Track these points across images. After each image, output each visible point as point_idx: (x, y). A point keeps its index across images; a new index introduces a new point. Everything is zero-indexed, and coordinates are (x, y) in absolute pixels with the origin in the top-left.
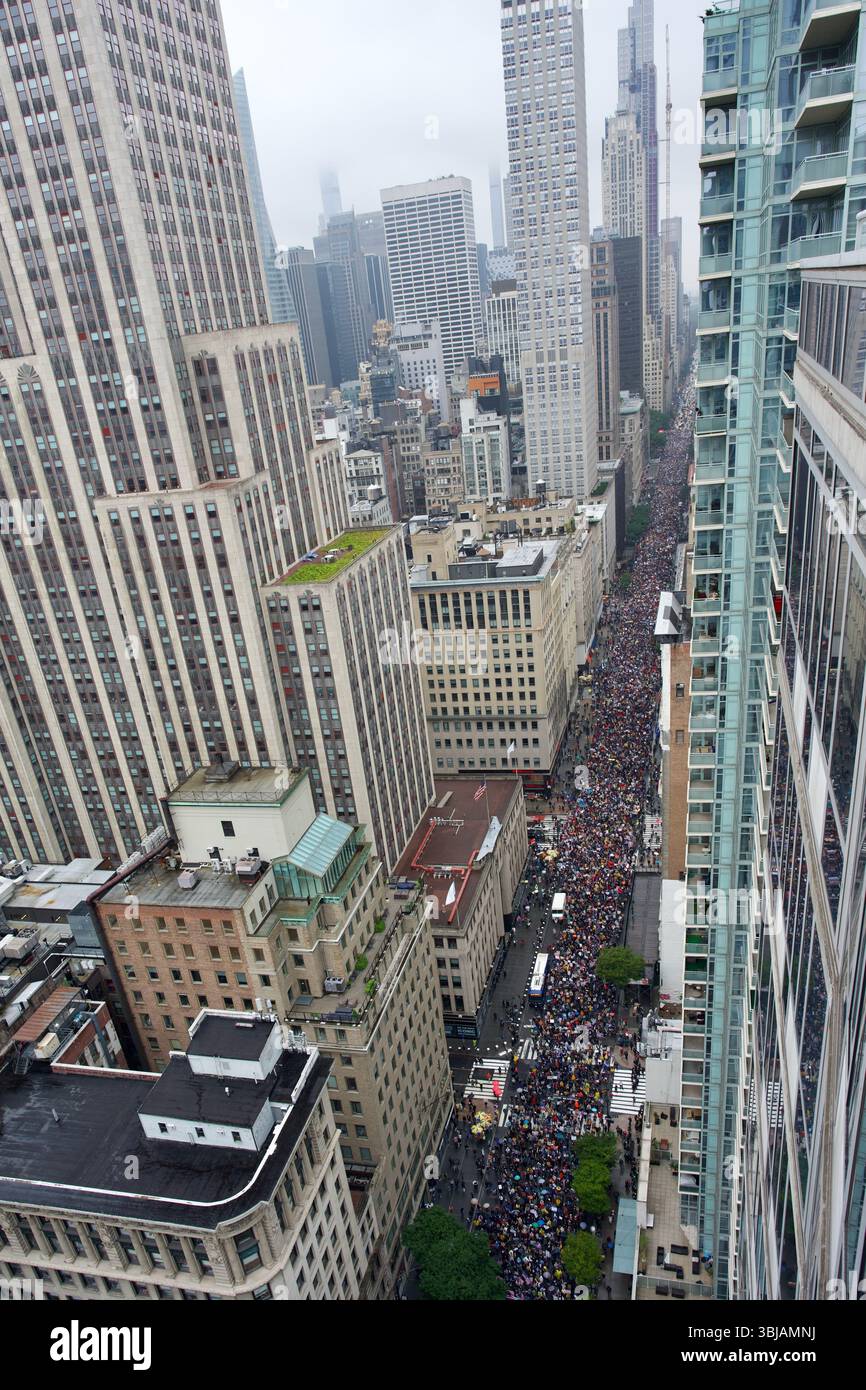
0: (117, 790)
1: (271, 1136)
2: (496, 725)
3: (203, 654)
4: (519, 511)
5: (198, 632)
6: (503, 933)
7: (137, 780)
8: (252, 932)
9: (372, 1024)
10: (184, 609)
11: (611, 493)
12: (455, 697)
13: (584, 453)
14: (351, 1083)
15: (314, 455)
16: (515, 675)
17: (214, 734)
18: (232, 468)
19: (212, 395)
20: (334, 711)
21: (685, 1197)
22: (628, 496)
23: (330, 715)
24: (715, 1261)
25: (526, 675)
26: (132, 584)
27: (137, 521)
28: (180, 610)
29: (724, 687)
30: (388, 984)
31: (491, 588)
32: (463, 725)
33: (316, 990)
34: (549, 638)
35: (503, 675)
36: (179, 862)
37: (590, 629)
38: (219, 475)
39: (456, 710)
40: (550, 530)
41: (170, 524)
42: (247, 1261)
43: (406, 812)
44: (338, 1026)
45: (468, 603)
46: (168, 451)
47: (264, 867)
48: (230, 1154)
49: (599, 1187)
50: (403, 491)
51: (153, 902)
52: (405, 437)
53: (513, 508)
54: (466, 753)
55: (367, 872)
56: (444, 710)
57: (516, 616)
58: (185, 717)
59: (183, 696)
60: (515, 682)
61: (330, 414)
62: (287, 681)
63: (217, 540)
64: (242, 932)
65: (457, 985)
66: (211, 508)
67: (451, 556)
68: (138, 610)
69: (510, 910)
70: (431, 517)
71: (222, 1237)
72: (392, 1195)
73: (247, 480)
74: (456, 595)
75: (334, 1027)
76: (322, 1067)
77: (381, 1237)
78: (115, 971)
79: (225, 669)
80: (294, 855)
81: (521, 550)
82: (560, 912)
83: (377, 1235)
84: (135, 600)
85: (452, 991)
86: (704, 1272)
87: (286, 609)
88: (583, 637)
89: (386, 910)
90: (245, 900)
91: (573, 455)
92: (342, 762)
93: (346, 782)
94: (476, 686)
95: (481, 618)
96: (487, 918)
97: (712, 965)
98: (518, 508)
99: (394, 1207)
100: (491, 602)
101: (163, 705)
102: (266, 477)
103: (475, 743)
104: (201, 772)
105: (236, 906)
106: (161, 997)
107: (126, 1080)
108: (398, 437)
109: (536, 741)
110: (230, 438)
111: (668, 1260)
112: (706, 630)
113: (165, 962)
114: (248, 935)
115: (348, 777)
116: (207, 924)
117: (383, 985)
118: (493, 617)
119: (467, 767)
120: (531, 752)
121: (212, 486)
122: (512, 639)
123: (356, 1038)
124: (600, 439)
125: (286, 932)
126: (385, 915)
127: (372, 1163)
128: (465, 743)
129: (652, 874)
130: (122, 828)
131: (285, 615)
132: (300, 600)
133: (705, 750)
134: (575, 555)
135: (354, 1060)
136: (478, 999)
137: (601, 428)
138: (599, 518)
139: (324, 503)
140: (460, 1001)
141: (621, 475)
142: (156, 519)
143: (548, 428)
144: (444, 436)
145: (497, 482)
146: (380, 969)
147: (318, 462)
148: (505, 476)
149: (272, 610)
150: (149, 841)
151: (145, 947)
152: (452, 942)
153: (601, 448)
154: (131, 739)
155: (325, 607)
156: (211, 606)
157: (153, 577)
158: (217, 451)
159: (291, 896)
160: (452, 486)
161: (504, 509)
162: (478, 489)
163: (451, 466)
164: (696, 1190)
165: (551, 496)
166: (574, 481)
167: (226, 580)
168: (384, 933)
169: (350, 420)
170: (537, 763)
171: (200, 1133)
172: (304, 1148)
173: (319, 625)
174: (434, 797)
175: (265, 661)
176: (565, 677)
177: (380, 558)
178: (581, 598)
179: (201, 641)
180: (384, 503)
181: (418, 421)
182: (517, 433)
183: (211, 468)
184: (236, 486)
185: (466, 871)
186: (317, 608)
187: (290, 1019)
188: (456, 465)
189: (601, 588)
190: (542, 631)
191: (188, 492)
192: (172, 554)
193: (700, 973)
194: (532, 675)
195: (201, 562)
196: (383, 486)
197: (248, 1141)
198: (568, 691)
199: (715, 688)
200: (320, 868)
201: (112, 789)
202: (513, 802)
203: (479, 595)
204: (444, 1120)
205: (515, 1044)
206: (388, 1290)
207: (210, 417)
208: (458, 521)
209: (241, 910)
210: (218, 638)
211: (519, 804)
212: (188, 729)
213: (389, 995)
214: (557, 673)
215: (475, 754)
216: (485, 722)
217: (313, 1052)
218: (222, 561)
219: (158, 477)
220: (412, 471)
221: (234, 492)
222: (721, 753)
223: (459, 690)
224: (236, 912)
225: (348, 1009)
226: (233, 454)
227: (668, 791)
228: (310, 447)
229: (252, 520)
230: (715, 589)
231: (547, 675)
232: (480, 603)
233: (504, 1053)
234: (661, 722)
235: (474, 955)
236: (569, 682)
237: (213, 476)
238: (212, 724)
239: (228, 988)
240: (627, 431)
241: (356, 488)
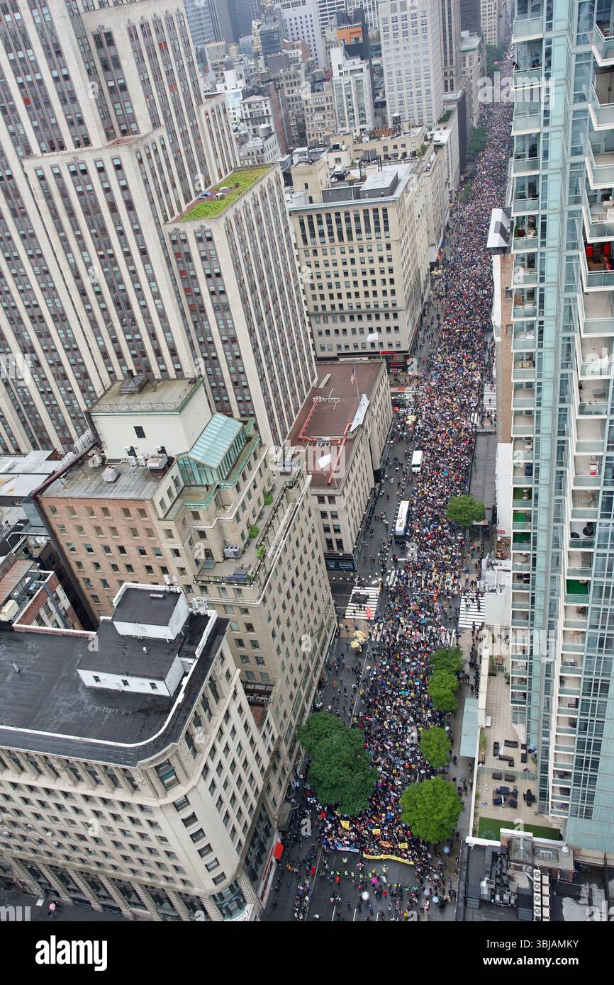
0: (66, 390)
1: (180, 686)
2: (365, 317)
3: (121, 281)
4: (379, 140)
5: (115, 264)
6: (373, 485)
7: (80, 381)
8: (162, 516)
9: (263, 583)
10: (103, 246)
11: (454, 120)
12: (331, 296)
13: (432, 88)
14: (250, 627)
15: (203, 109)
16: (378, 277)
17: (135, 344)
18: (133, 126)
19: (111, 64)
20: (229, 322)
21: (515, 708)
22: (468, 120)
23: (226, 324)
24: (539, 752)
25: (387, 276)
26: (60, 229)
27: (58, 176)
28: (100, 246)
29: (542, 314)
30: (276, 547)
31: (356, 208)
32: (338, 318)
33: (218, 556)
34: (404, 246)
35: (369, 277)
36: (104, 459)
37: (439, 233)
38: (124, 132)
39: (333, 307)
40: (405, 155)
41: (85, 177)
42: (166, 782)
43: (294, 394)
44: (236, 586)
45: (338, 221)
46: (78, 116)
47: (170, 461)
48: (149, 699)
49: (448, 692)
50: (289, 127)
51: (84, 495)
52: (289, 81)
53: (375, 138)
54: (342, 340)
55: (256, 458)
56: (324, 307)
57: (378, 230)
58: (112, 332)
59: (109, 316)
60: (379, 282)
61: (229, 66)
62: (190, 300)
63: (124, 188)
64: (154, 517)
65: (337, 531)
66: (117, 162)
67: (324, 182)
68: (67, 249)
69: (378, 466)
70: (309, 149)
71: (144, 768)
72: (287, 705)
73: (146, 136)
74: (328, 215)
75: (232, 587)
76: (221, 625)
77: (280, 738)
78: (60, 548)
79: (139, 293)
80: (193, 451)
81: (380, 174)
82: (418, 466)
83: (276, 737)
84: (64, 240)
85: (333, 536)
86: (529, 760)
87: (185, 241)
88: (434, 240)
89: (274, 486)
90: (154, 492)
91: (423, 89)
92: (238, 361)
93: (242, 377)
94: (348, 287)
95: (349, 232)
96: (360, 476)
97: (535, 538)
98: (379, 138)
99: (289, 713)
100: (357, 219)
101: (94, 323)
102: (162, 131)
103: (349, 331)
104: (117, 385)
105: (148, 497)
106: (97, 565)
107: (70, 636)
108: (283, 82)
109: (397, 328)
110: (130, 101)
111: (502, 752)
112: (526, 263)
113: (97, 540)
114: (159, 519)
115: (243, 373)
116: (127, 512)
117: (272, 548)
118: (359, 231)
119: (343, 351)
120: (393, 337)
121: (118, 143)
122: (375, 248)
123: (250, 595)
124: (446, 74)
125: (191, 514)
126: (273, 490)
127: (271, 683)
128: (341, 332)
129: (490, 433)
130: (72, 418)
131: (185, 246)
132: (195, 233)
133: (526, 364)
134: (425, 174)
135: (249, 610)
136: (354, 540)
137: (446, 65)
138: (445, 142)
139: (214, 149)
140: (340, 543)
141: (462, 104)
142: (74, 173)
143: (402, 68)
144: (320, 80)
145: (362, 115)
146: (270, 535)
147: (207, 114)
148: (369, 111)
149: (174, 242)
150: (80, 443)
151: (80, 529)
152: (332, 499)
153: (446, 82)
154: (72, 350)
155: (215, 238)
156: (124, 243)
157: (76, 221)
158: (120, 112)
159: (193, 483)
160: (327, 121)
161: (367, 139)
162: (347, 122)
163: (325, 105)
164: (524, 703)
165: (405, 126)
166: (425, 111)
167: (134, 221)
168: (273, 505)
169: (245, 70)
170: (398, 345)
171: (126, 683)
172: (209, 691)
173: (212, 253)
174: (316, 379)
175: (171, 284)
176: (419, 275)
177: (261, 193)
178: (431, 208)
179: (119, 271)
180: (273, 138)
181: (299, 68)
182: (377, 72)
183: (116, 127)
184: (136, 142)
185: (342, 440)
186: (210, 239)
187: (198, 581)
188: (329, 104)
189: (448, 198)
190: (399, 241)
191: (97, 150)
192: (89, 202)
193: (525, 545)
194: (391, 276)
195: (113, 207)
196: (272, 125)
197: (162, 689)
198: (422, 285)
199: (534, 314)
200: (215, 461)
201: (62, 389)
202: (378, 381)
203: (347, 214)
204: (329, 638)
205: (384, 574)
206: (287, 773)
207: (111, 84)
208: (330, 151)
209: (152, 500)
210: (132, 268)
211: (384, 378)
212: (115, 341)
213: (277, 556)
214: (412, 273)
215: (349, 340)
216: (356, 315)
217: (213, 615)
218: (130, 206)
219: (73, 137)
220: (296, 110)
221: (135, 147)
222: (540, 369)
223: (334, 291)
224: (147, 502)
225: (243, 572)
226: (133, 114)
227: (500, 373)
228: (200, 102)
229: (152, 169)
230: (533, 226)
231: (404, 276)
232: (348, 220)
233: (376, 581)
234: (493, 319)
235: (350, 507)
236: (423, 278)
237: (118, 133)
238: (133, 337)
239: (148, 559)
240: (467, 66)
241: (251, 127)
